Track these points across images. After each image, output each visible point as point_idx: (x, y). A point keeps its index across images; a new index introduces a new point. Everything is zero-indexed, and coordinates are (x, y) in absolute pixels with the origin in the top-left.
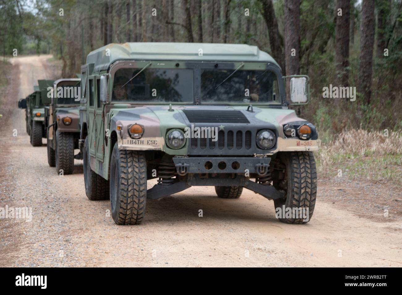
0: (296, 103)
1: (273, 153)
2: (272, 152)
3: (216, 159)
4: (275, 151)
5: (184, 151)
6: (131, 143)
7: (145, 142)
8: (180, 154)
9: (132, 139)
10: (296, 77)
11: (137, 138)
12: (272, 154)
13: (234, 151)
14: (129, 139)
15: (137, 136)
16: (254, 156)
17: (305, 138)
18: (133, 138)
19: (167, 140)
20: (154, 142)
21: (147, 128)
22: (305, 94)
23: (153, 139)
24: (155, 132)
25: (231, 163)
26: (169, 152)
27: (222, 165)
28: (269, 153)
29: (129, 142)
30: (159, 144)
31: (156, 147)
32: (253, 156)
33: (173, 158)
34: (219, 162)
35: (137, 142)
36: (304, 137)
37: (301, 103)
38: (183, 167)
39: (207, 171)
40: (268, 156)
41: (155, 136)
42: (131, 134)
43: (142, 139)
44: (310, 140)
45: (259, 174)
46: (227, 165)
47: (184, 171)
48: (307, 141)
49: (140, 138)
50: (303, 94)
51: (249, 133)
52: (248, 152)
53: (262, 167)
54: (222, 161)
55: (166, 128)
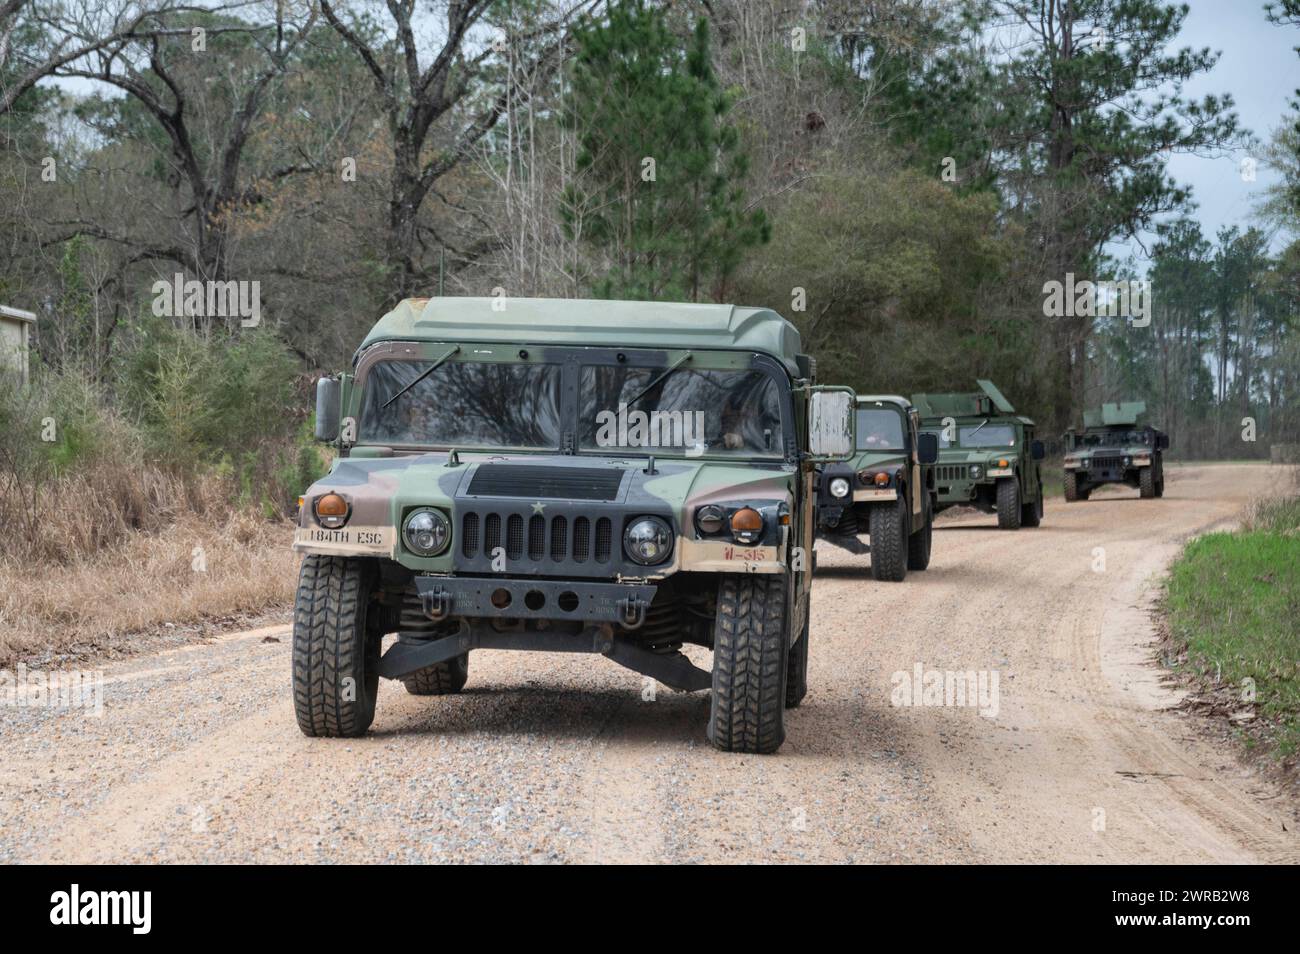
0: (821, 455)
1: (663, 574)
2: (661, 571)
3: (520, 584)
4: (670, 570)
5: (445, 563)
6: (320, 537)
7: (353, 537)
8: (437, 569)
9: (321, 529)
10: (824, 391)
11: (333, 526)
12: (662, 577)
13: (566, 565)
14: (315, 528)
15: (331, 522)
16: (617, 579)
17: (747, 541)
18: (325, 527)
19: (405, 534)
20: (374, 538)
21: (359, 502)
22: (846, 433)
23: (371, 530)
24: (376, 514)
25: (558, 594)
26: (410, 562)
27: (535, 600)
28: (655, 574)
29: (315, 535)
30: (385, 541)
31: (377, 550)
32: (615, 580)
33: (416, 577)
34: (527, 590)
35: (334, 535)
36: (744, 537)
37: (834, 455)
38: (436, 600)
39: (497, 613)
40: (653, 582)
41: (377, 524)
42: (319, 516)
43: (345, 530)
44: (759, 547)
45: (625, 625)
46: (547, 600)
47: (438, 610)
48: (752, 549)
49: (340, 527)
50: (841, 432)
51: (604, 523)
52: (601, 569)
53: (631, 608)
54: (535, 588)
55: (403, 506)
